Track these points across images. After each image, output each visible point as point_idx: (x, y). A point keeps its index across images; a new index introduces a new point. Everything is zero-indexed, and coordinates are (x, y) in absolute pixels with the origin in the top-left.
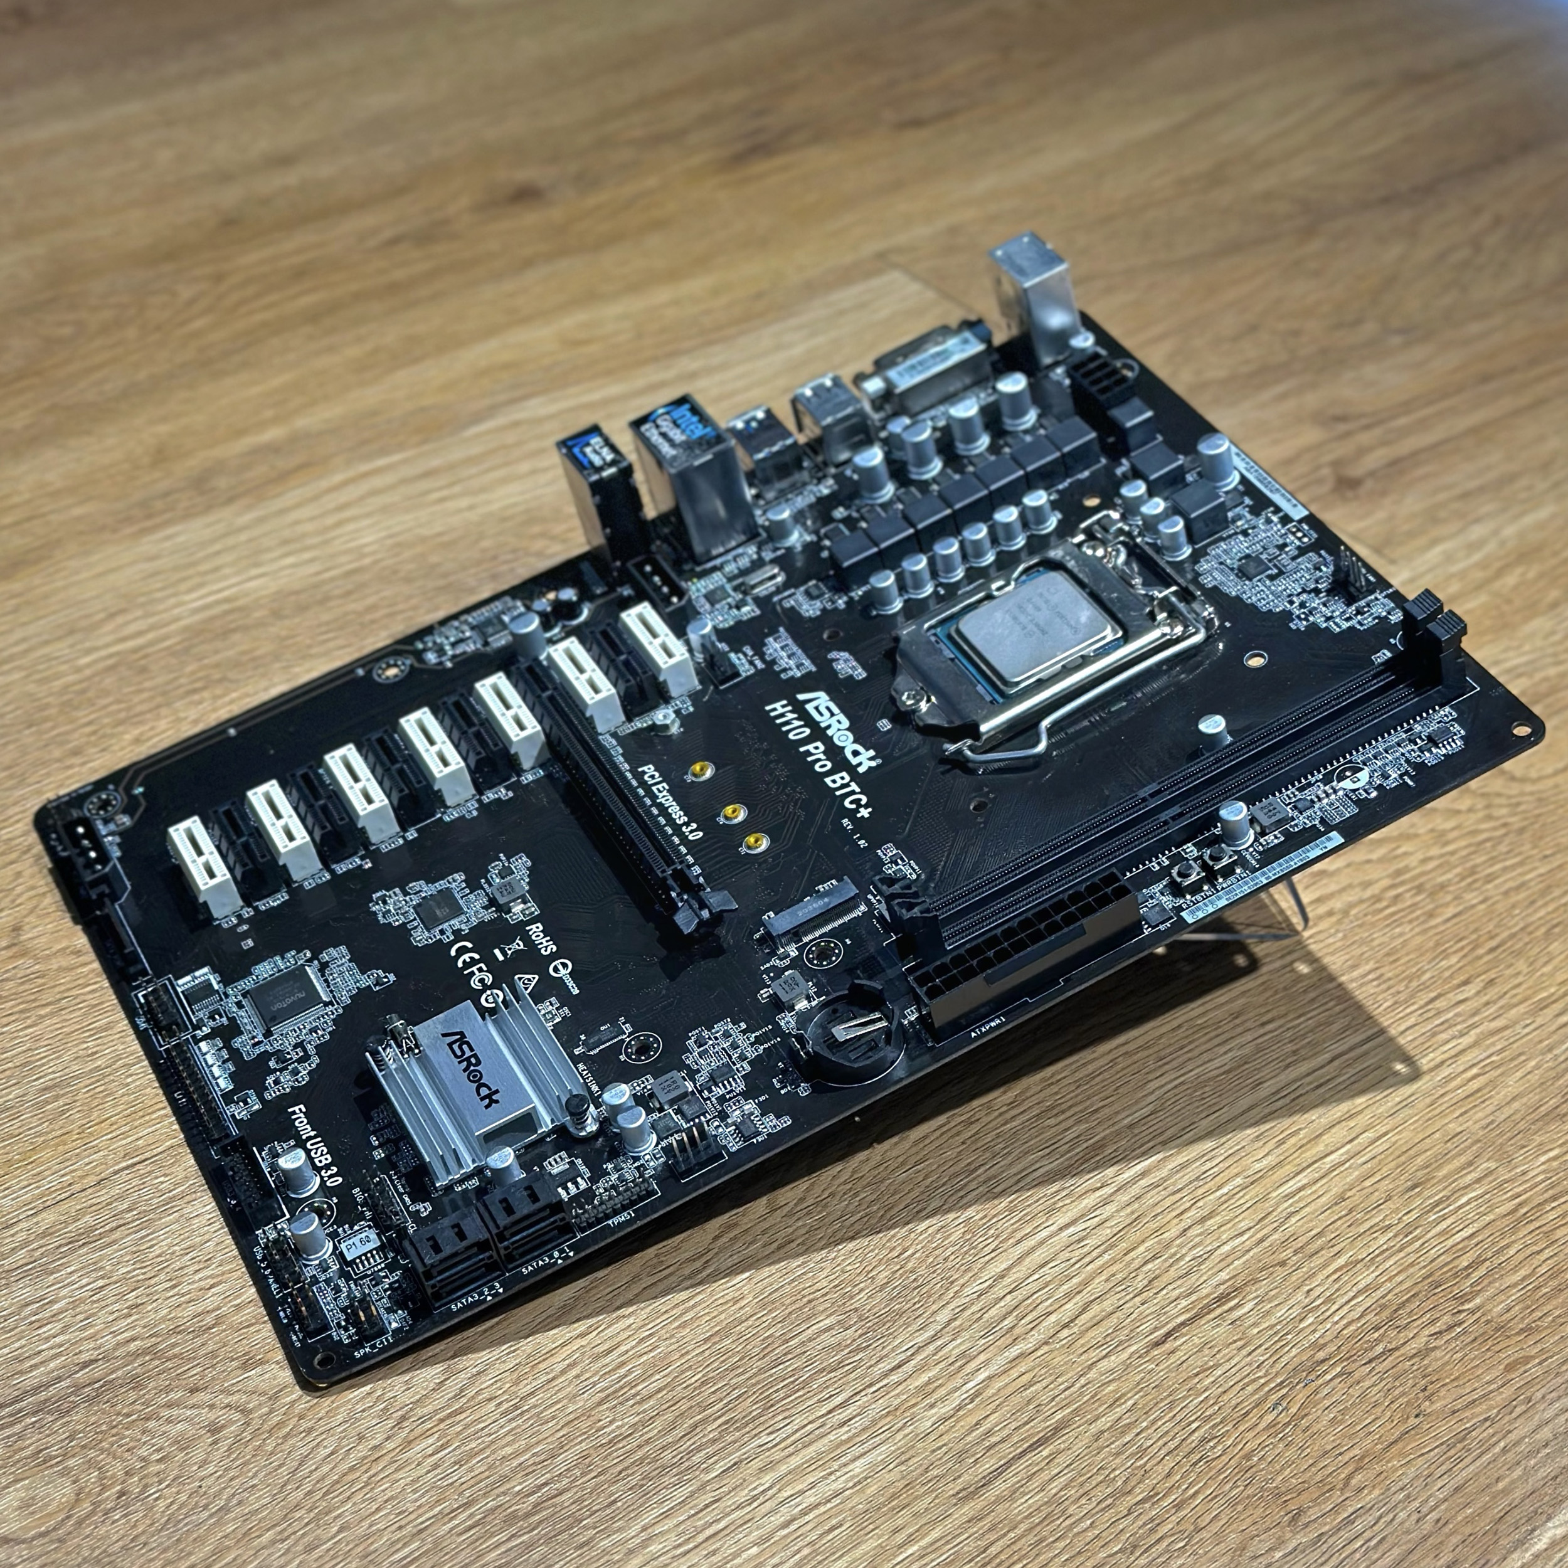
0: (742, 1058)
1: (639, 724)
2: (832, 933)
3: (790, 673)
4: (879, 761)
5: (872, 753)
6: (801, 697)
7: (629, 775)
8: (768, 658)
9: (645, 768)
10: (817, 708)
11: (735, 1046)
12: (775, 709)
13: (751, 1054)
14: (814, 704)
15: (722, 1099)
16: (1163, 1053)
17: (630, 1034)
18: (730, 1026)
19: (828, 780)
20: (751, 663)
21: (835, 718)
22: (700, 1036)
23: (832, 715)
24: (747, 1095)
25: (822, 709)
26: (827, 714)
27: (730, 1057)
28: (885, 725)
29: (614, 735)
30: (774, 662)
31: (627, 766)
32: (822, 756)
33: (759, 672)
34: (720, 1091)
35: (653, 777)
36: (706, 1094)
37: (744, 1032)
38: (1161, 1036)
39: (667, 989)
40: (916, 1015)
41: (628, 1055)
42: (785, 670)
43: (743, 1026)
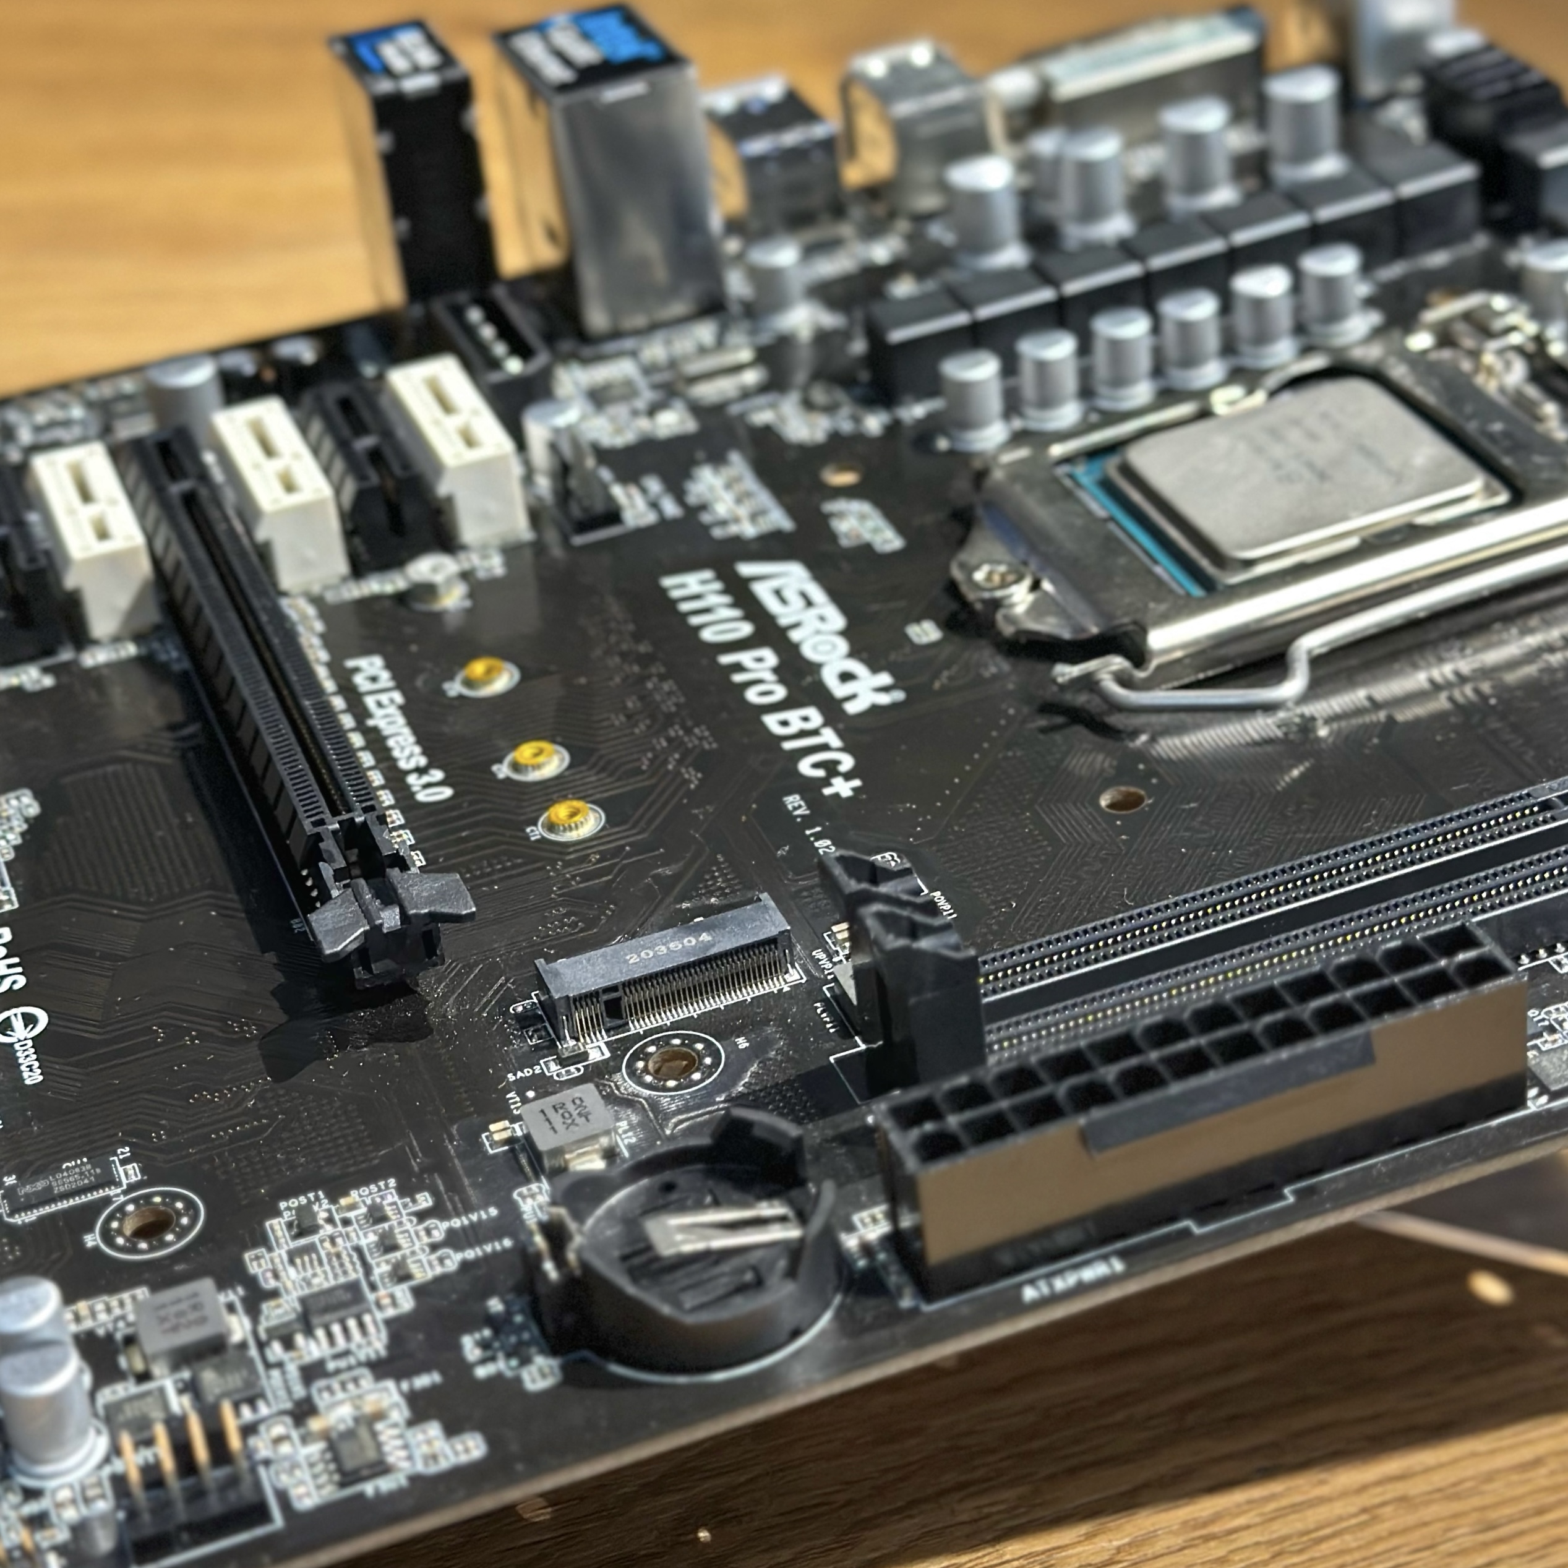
0: (400, 1274)
1: (377, 585)
2: (705, 1022)
3: (733, 529)
4: (899, 696)
5: (885, 679)
6: (746, 569)
7: (322, 672)
8: (692, 499)
9: (362, 662)
10: (778, 593)
11: (388, 1245)
12: (683, 586)
13: (425, 1269)
14: (775, 583)
15: (312, 1372)
16: (1493, 1515)
17: (132, 1188)
18: (392, 1197)
19: (771, 721)
20: (654, 505)
21: (813, 613)
22: (304, 1211)
23: (809, 603)
24: (380, 1368)
25: (790, 594)
26: (797, 602)
27: (367, 1269)
28: (926, 632)
29: (317, 601)
30: (704, 507)
31: (324, 656)
32: (769, 676)
33: (664, 523)
34: (313, 1349)
35: (374, 679)
36: (276, 1350)
37: (422, 1216)
38: (1490, 1477)
39: (260, 1097)
40: (883, 1228)
41: (107, 1236)
42: (723, 523)
43: (425, 1200)
